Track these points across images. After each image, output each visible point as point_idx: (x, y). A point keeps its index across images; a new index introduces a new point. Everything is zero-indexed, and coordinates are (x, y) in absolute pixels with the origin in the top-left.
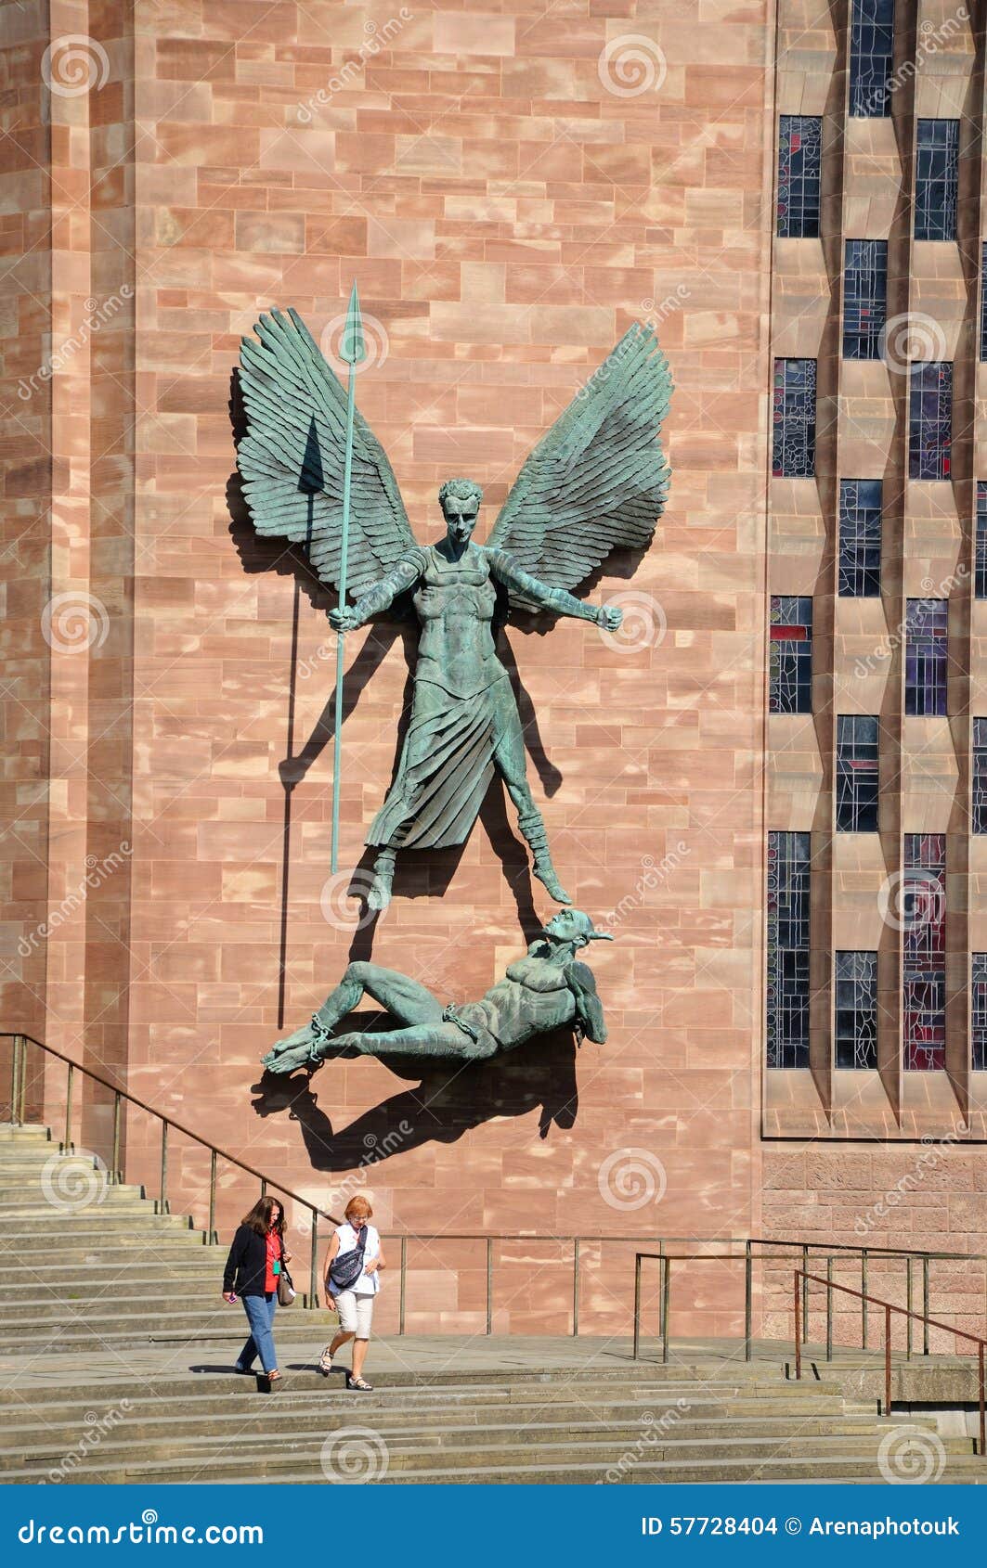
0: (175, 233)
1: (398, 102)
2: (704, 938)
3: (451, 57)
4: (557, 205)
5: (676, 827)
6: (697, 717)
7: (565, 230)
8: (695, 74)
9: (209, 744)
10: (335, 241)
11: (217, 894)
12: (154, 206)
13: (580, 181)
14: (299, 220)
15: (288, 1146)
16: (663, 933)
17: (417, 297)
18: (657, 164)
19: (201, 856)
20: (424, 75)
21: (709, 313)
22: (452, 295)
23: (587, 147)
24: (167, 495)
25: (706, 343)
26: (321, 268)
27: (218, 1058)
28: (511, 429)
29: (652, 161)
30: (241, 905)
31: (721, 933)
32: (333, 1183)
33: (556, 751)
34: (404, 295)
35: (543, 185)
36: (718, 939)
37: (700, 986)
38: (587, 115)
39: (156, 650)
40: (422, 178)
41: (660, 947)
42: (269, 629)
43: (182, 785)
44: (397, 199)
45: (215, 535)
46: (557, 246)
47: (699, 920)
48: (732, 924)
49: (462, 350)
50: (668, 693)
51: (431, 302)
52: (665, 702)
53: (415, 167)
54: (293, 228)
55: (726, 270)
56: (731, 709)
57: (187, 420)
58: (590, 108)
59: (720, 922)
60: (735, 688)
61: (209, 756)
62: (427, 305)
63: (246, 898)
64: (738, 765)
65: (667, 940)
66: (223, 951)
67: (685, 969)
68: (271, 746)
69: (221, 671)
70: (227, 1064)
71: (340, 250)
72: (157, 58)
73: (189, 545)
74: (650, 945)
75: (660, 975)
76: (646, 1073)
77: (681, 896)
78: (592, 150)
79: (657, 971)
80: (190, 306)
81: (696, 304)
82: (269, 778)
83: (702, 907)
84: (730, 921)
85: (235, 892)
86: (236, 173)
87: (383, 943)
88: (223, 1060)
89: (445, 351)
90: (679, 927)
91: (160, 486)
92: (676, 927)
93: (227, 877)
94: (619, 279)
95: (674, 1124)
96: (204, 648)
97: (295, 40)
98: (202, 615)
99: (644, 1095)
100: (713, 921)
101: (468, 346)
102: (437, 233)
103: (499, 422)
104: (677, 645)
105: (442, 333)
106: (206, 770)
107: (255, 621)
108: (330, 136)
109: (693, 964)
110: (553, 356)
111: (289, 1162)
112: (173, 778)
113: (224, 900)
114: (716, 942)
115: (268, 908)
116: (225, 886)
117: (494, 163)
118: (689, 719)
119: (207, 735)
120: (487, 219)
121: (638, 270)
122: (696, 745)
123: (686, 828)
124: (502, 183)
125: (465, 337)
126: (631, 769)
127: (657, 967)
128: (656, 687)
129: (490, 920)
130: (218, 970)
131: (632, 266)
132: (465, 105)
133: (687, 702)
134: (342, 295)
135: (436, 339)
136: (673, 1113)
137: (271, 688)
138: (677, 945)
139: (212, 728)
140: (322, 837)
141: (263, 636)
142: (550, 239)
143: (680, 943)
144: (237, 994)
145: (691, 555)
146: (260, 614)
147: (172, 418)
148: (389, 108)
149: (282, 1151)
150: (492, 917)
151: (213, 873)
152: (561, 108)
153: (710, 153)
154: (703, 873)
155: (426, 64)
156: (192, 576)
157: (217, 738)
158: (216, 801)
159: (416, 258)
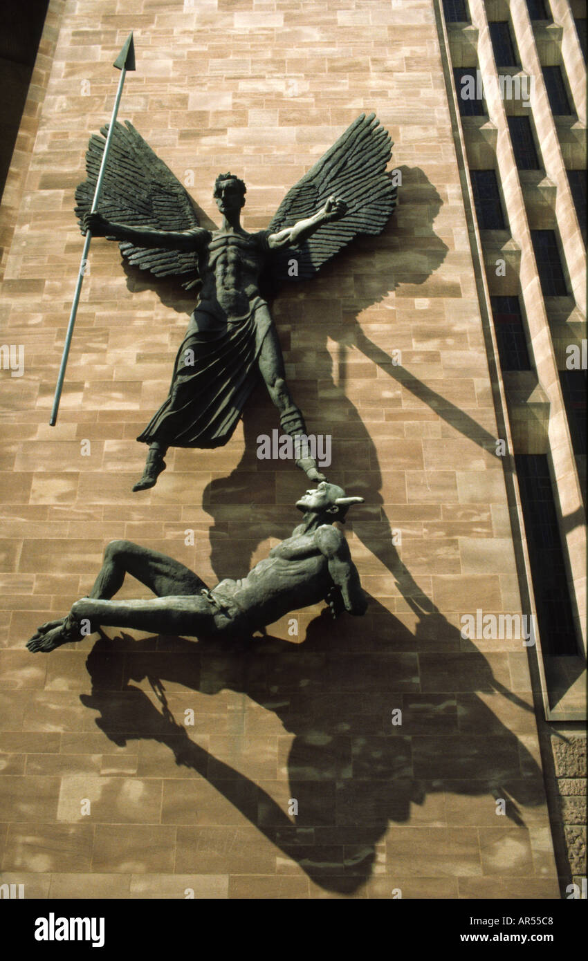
0: (68, 106)
1: (211, 47)
2: (467, 530)
3: (245, 29)
4: (310, 83)
5: (431, 437)
6: (439, 355)
7: (316, 95)
8: (393, 29)
9: (38, 384)
10: (167, 104)
11: (26, 498)
12: (56, 97)
13: (325, 71)
14: (146, 97)
15: (62, 732)
16: (426, 526)
17: (220, 126)
18: (373, 64)
19: (18, 468)
20: (229, 36)
21: (416, 126)
22: (242, 123)
23: (329, 59)
24: (36, 233)
25: (415, 141)
26: (158, 117)
27: (6, 642)
28: (283, 187)
29: (370, 63)
30: (45, 507)
31: (481, 524)
32: (103, 772)
33: (321, 383)
34: (210, 126)
35: (303, 75)
36: (479, 530)
37: (466, 572)
38: (328, 47)
39: (9, 324)
40: (225, 75)
41: (425, 538)
42: (96, 307)
43: (11, 414)
44: (209, 85)
45: (65, 253)
46: (313, 100)
47: (460, 514)
48: (490, 517)
49: (248, 150)
50: (413, 340)
51: (228, 128)
52: (411, 346)
53: (220, 72)
54: (142, 100)
55: (425, 107)
56: (467, 349)
57: (58, 193)
58: (331, 43)
59: (479, 515)
60: (468, 335)
61: (37, 393)
62: (226, 129)
63: (49, 501)
64: (478, 390)
65: (431, 532)
66: (24, 545)
67: (451, 557)
68: (87, 385)
69: (55, 335)
70: (14, 648)
71: (170, 108)
72: (71, 38)
73: (46, 259)
74: (418, 536)
75: (428, 564)
76: (421, 658)
77: (441, 494)
78: (331, 60)
79: (424, 559)
80: (70, 138)
81: (406, 123)
82: (82, 408)
83: (461, 502)
84: (488, 514)
85: (41, 496)
86: (110, 80)
87: (167, 538)
88: (10, 644)
89: (237, 150)
90: (440, 520)
91: (32, 228)
92: (436, 521)
93: (36, 484)
94: (354, 112)
95: (453, 709)
96: (46, 321)
97: (153, 27)
98: (47, 301)
99: (421, 680)
100: (472, 515)
101: (253, 147)
102: (234, 98)
103: (274, 183)
104: (417, 308)
105: (236, 142)
106: (32, 403)
107: (86, 303)
108: (170, 62)
109: (459, 552)
110: (310, 150)
111: (61, 749)
112: (5, 410)
113: (31, 502)
114: (478, 532)
115: (67, 509)
116: (34, 491)
117: (271, 67)
118: (433, 357)
119: (37, 378)
120: (266, 91)
121: (367, 109)
122: (441, 376)
123: (440, 438)
124: (275, 75)
125: (250, 143)
126: (387, 394)
127: (423, 556)
128: (403, 336)
129: (266, 517)
130: (17, 561)
131: (362, 107)
132: (252, 46)
133: (431, 345)
134: (169, 128)
135: (231, 145)
136: (453, 698)
137: (91, 345)
138: (441, 536)
139: (41, 374)
140: (119, 451)
141: (90, 312)
142: (308, 97)
143: (442, 533)
144: (32, 583)
145: (421, 252)
146: (90, 299)
147: (46, 193)
148: (207, 49)
149: (55, 736)
150: (267, 514)
151: (25, 481)
152: (312, 44)
153: (407, 59)
154: (459, 474)
155: (232, 32)
156: (45, 278)
157: (44, 381)
158: (36, 427)
159: (220, 109)
